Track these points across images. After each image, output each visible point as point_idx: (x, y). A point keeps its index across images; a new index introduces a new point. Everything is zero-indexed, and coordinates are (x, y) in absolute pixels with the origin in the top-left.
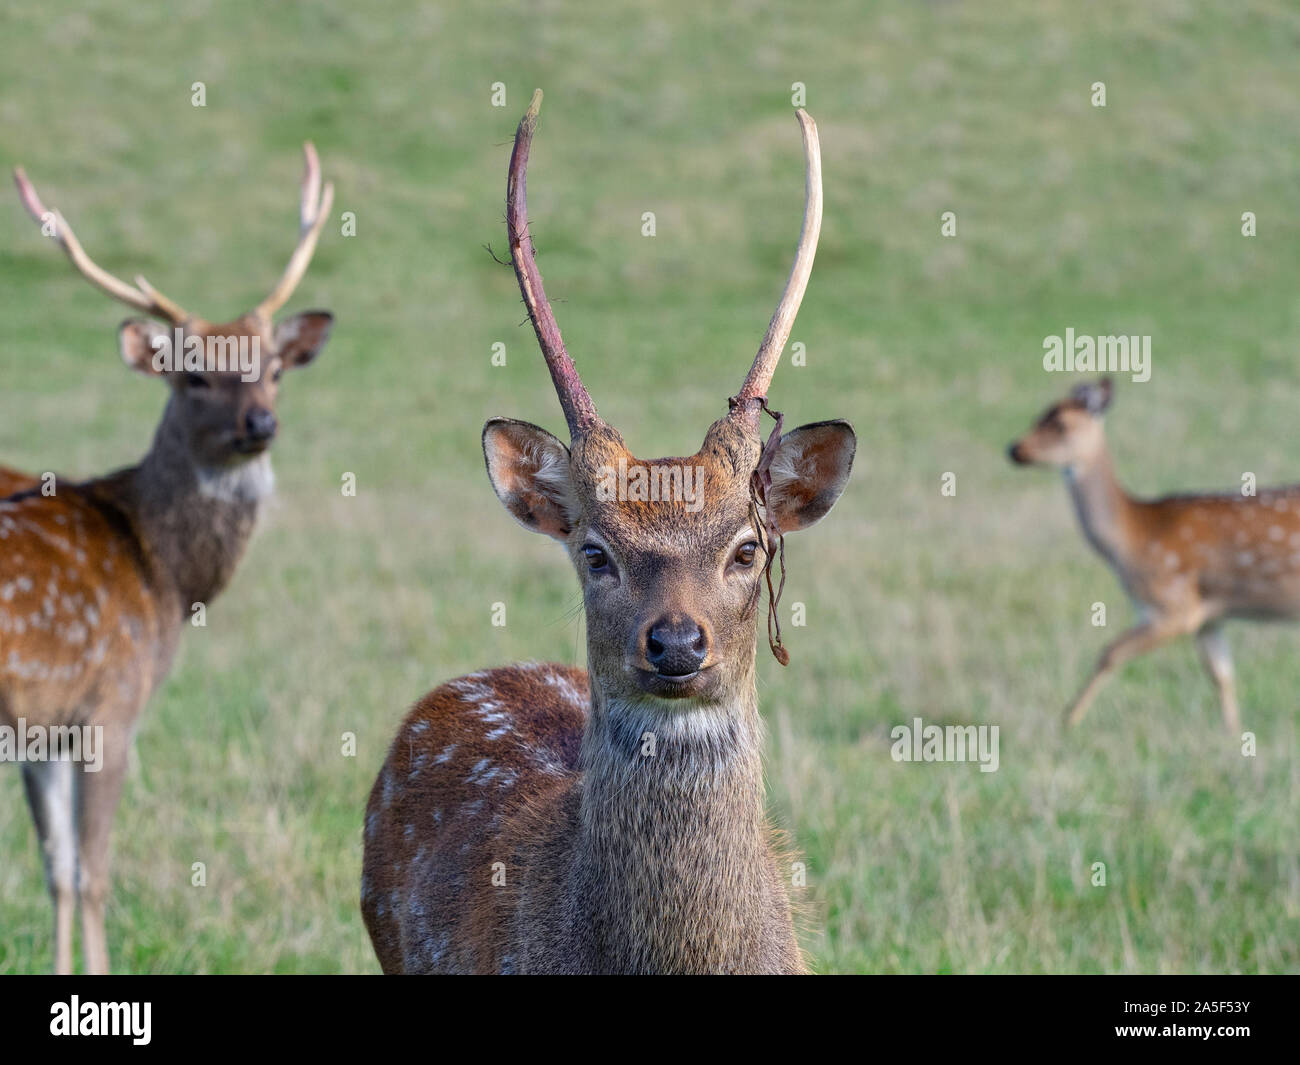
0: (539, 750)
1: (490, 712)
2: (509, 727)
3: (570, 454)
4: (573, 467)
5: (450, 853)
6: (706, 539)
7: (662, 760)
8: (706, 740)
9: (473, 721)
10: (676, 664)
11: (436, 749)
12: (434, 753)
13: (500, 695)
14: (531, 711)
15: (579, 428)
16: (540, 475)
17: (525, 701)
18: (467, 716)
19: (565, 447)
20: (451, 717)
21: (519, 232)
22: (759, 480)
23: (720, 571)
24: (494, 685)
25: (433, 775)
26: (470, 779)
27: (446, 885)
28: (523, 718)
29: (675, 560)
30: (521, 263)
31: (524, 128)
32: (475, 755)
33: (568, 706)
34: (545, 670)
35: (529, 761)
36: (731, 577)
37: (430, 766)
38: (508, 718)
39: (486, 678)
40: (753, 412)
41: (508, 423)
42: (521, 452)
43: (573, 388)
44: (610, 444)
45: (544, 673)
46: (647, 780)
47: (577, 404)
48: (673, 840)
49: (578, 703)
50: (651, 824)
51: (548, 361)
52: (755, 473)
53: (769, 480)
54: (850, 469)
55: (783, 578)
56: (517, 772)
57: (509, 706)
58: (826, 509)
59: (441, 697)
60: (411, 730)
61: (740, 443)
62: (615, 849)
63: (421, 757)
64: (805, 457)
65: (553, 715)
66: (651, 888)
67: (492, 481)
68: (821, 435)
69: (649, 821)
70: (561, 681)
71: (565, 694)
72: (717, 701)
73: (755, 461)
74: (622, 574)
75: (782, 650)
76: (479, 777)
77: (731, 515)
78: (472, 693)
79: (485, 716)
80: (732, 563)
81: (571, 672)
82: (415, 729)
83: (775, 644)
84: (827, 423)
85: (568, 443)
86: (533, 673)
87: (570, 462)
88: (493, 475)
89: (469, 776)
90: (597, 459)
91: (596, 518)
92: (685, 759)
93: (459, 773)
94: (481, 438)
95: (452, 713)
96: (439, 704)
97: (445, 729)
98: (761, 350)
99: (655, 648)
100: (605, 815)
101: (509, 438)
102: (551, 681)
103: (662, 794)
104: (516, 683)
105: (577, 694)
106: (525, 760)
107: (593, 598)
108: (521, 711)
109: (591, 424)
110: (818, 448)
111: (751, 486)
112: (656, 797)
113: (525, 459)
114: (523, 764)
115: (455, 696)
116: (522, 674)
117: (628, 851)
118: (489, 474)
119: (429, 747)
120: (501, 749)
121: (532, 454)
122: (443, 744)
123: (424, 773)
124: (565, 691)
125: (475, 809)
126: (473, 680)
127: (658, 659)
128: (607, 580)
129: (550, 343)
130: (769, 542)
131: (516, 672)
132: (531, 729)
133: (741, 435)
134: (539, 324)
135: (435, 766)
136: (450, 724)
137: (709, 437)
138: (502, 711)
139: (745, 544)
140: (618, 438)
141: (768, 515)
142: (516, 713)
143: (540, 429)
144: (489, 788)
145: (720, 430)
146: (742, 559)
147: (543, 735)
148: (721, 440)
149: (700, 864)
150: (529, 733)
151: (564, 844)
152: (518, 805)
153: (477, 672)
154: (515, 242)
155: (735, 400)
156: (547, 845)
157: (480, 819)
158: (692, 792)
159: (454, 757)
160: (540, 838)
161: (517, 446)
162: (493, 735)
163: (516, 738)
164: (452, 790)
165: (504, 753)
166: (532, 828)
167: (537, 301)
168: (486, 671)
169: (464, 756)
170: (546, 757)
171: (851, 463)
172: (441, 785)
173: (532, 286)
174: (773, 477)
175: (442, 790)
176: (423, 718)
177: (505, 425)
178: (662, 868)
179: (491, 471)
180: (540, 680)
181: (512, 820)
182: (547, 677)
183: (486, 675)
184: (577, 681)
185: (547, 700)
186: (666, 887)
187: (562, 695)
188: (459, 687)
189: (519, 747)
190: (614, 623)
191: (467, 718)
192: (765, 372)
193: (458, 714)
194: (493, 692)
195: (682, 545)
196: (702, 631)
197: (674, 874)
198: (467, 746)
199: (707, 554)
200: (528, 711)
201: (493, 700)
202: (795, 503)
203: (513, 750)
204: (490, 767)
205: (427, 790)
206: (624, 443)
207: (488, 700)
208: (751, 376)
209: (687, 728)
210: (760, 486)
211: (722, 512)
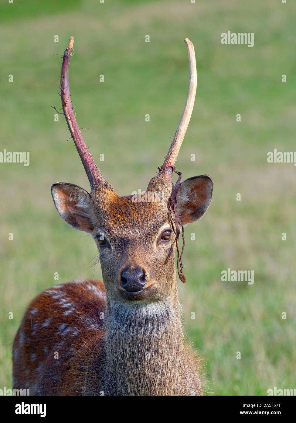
0: (87, 319)
1: (65, 303)
2: (73, 309)
3: (90, 196)
4: (91, 201)
5: (51, 365)
6: (147, 230)
7: (137, 326)
8: (155, 316)
9: (57, 307)
10: (132, 287)
11: (42, 320)
12: (41, 323)
13: (68, 295)
14: (83, 302)
15: (94, 184)
16: (78, 205)
17: (79, 297)
18: (54, 305)
19: (88, 193)
20: (47, 306)
21: (66, 100)
22: (172, 202)
23: (154, 244)
24: (65, 291)
25: (41, 333)
26: (58, 333)
27: (50, 379)
28: (79, 305)
29: (134, 241)
30: (67, 113)
31: (66, 54)
32: (60, 322)
33: (98, 298)
34: (87, 283)
35: (83, 324)
36: (160, 246)
37: (40, 329)
38: (72, 305)
39: (61, 288)
40: (168, 173)
41: (62, 185)
42: (69, 196)
43: (91, 166)
44: (107, 191)
45: (86, 284)
46: (131, 335)
47: (93, 174)
48: (144, 360)
49: (102, 297)
50: (134, 354)
51: (80, 155)
52: (170, 199)
53: (176, 202)
54: (211, 195)
55: (184, 245)
56: (78, 329)
57: (73, 300)
58: (202, 213)
59: (42, 298)
60: (30, 313)
61: (163, 187)
62: (120, 364)
63: (36, 325)
64: (192, 190)
65: (92, 303)
66: (136, 381)
67: (57, 210)
68: (198, 182)
69: (133, 353)
70: (94, 288)
71: (96, 293)
72: (159, 299)
73: (169, 195)
74: (112, 247)
75: (183, 276)
76: (62, 332)
77: (159, 219)
78: (56, 295)
79: (62, 305)
80: (160, 240)
81: (98, 283)
82: (33, 312)
83: (180, 274)
84: (199, 177)
85: (89, 190)
86: (81, 285)
87: (90, 199)
88: (57, 207)
89: (57, 332)
90: (101, 198)
91: (101, 223)
92: (146, 325)
93: (53, 331)
94: (50, 191)
95: (48, 304)
96: (42, 300)
97: (45, 312)
98: (172, 145)
99: (124, 280)
100: (114, 351)
101: (63, 191)
102: (90, 288)
103: (137, 341)
104: (74, 289)
105: (101, 293)
106: (82, 323)
107: (102, 257)
108: (78, 302)
109: (99, 182)
110: (197, 187)
111: (168, 205)
112: (135, 342)
113: (71, 199)
114: (81, 326)
115: (49, 297)
116: (77, 285)
117: (125, 366)
118: (56, 207)
119: (39, 320)
120: (71, 319)
121: (74, 197)
122: (45, 318)
123: (38, 332)
124: (96, 292)
125: (61, 345)
126: (56, 289)
127: (125, 285)
128: (106, 250)
129: (81, 148)
130: (177, 229)
131: (74, 284)
132: (83, 310)
133: (163, 183)
134: (75, 139)
135: (42, 328)
136: (47, 309)
137: (149, 185)
138: (69, 302)
139: (166, 231)
140: (110, 188)
141: (176, 217)
142: (76, 303)
143: (76, 186)
144: (67, 336)
145: (154, 182)
146: (164, 237)
147: (88, 312)
148: (154, 186)
149: (156, 370)
150: (83, 311)
151: (101, 361)
152: (80, 344)
153: (57, 285)
154: (64, 105)
155: (161, 168)
156: (94, 362)
157: (63, 350)
158: (150, 339)
159: (50, 324)
160: (90, 360)
161: (67, 193)
162: (67, 313)
163: (77, 314)
164: (50, 338)
165: (72, 321)
166: (87, 354)
167: (74, 130)
168: (61, 285)
169: (54, 323)
170: (91, 322)
171: (212, 193)
172: (46, 337)
173: (72, 123)
174: (178, 201)
175: (46, 339)
176: (36, 307)
177: (60, 185)
178: (139, 372)
179: (56, 205)
180: (85, 288)
181: (79, 351)
182: (88, 286)
183: (61, 286)
184: (101, 287)
185: (89, 297)
186: (142, 381)
187: (95, 294)
188: (50, 293)
189: (79, 318)
190: (110, 269)
191: (55, 306)
192: (173, 155)
193: (51, 305)
194: (65, 294)
195: (137, 234)
196: (144, 272)
197: (145, 375)
198: (56, 319)
199: (148, 237)
200: (81, 302)
201: (66, 298)
202: (190, 211)
203: (76, 320)
204: (66, 327)
205: (40, 339)
206: (113, 189)
207: (63, 298)
208: (168, 157)
209: (147, 312)
210: (172, 205)
211: (155, 219)
